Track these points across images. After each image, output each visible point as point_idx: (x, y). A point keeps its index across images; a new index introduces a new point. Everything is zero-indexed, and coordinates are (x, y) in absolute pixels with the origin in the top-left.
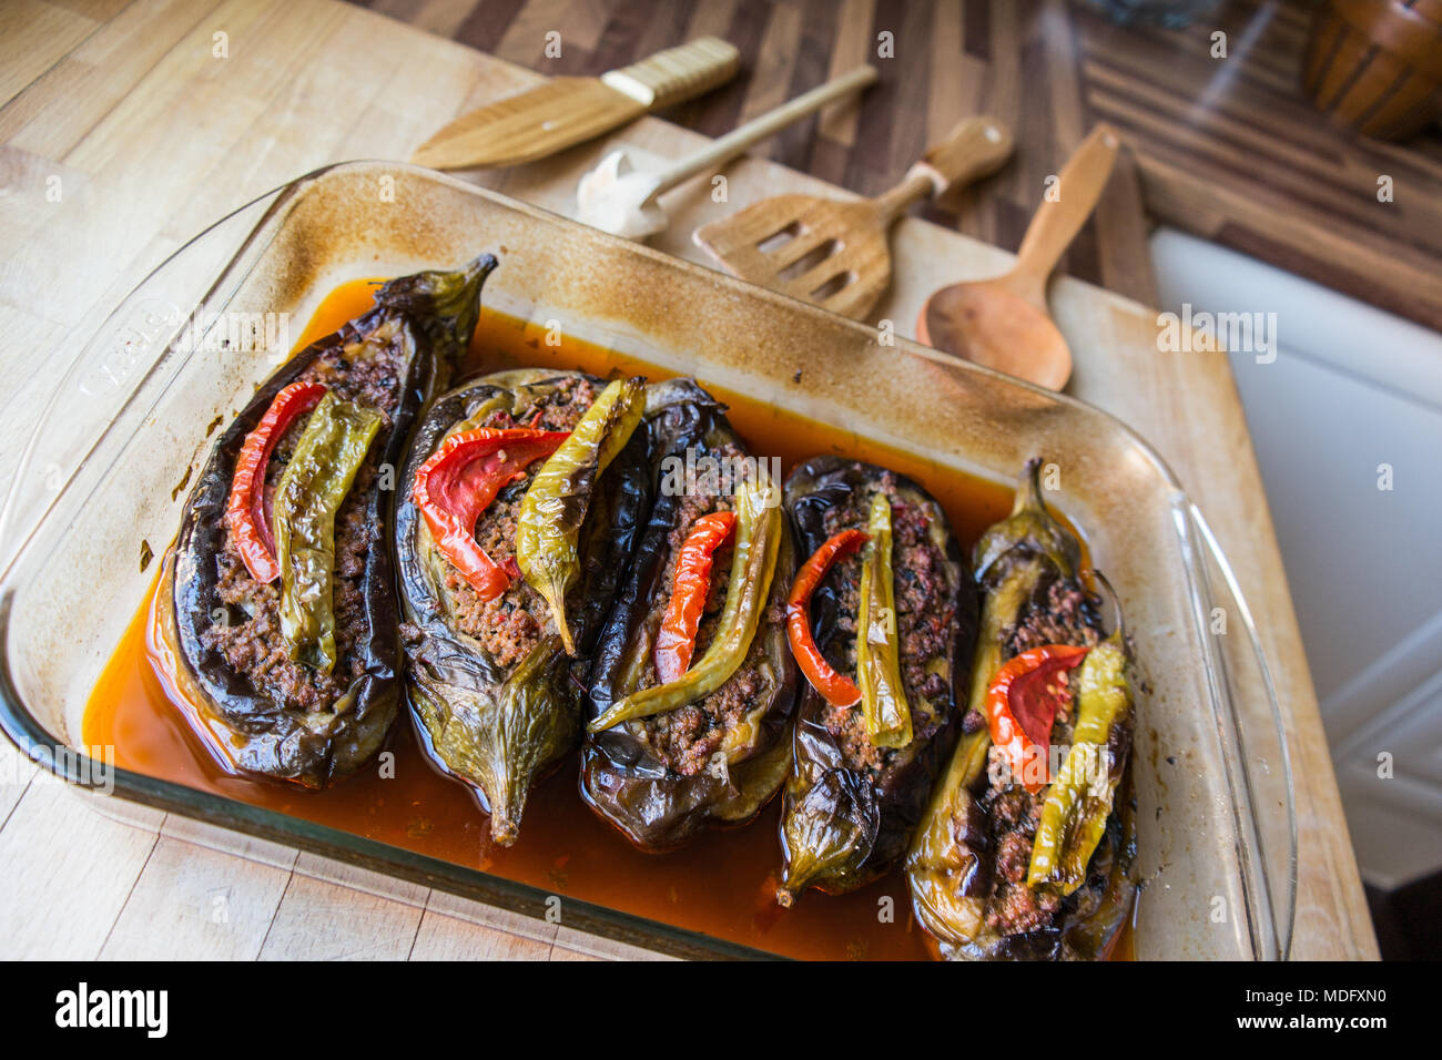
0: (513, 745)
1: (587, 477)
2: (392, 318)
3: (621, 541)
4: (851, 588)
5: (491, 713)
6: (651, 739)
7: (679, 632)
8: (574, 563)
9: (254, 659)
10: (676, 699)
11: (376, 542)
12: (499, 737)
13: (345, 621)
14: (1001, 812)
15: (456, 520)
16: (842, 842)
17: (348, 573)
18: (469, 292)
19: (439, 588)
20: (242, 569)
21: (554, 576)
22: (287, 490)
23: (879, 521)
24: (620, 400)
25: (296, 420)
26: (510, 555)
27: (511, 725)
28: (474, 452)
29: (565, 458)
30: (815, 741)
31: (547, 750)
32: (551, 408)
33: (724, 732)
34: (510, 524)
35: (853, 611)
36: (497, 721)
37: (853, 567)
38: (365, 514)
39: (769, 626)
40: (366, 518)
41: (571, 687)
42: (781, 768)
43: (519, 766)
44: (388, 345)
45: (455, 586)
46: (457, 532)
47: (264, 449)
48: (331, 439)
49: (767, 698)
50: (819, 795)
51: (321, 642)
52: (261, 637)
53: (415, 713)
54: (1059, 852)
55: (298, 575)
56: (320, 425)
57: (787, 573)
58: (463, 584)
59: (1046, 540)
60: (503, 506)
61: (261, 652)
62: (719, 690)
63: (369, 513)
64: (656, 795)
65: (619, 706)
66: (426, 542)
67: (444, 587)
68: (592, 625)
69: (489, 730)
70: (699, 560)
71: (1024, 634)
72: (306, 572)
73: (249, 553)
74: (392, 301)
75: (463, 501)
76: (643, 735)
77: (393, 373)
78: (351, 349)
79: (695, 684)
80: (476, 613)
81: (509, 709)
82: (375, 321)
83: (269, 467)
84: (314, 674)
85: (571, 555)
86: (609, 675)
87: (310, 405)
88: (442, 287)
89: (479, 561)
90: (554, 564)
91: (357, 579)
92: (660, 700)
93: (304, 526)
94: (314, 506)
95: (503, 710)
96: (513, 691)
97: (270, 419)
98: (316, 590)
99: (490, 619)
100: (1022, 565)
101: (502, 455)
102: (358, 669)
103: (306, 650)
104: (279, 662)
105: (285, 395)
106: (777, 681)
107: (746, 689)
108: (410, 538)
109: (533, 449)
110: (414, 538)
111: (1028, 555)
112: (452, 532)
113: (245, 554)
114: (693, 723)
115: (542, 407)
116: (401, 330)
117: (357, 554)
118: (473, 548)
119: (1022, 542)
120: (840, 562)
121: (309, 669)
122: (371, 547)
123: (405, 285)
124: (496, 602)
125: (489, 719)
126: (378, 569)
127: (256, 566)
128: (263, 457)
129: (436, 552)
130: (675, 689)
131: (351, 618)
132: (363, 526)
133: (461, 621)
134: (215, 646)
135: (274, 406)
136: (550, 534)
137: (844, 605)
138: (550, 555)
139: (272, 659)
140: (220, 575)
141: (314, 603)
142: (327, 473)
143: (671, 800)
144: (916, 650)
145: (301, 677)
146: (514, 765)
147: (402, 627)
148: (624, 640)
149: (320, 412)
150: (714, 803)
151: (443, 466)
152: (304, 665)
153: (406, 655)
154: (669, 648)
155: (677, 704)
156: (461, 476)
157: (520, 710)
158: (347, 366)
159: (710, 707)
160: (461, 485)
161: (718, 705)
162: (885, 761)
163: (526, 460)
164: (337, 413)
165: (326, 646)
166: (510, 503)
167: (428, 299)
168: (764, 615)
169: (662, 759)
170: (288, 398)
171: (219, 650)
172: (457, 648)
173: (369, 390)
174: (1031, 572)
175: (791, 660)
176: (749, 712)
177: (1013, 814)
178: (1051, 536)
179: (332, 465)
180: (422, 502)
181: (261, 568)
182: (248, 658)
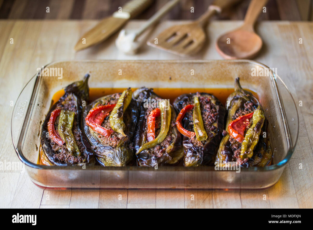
0: (120, 158)
1: (122, 108)
2: (70, 94)
3: (135, 121)
4: (191, 116)
5: (114, 153)
6: (150, 152)
7: (151, 132)
8: (123, 124)
9: (64, 158)
10: (153, 144)
11: (81, 134)
12: (117, 157)
13: (80, 148)
14: (233, 147)
15: (96, 124)
16: (195, 159)
17: (78, 140)
18: (85, 83)
19: (97, 139)
20: (56, 144)
21: (120, 127)
22: (60, 128)
23: (196, 101)
24: (126, 93)
25: (57, 118)
26: (110, 128)
27: (119, 154)
28: (96, 112)
29: (117, 107)
30: (187, 145)
31: (128, 158)
32: (111, 101)
33: (166, 148)
34: (108, 123)
35: (192, 121)
36: (116, 154)
37: (191, 112)
38: (77, 130)
39: (172, 128)
40: (78, 131)
41: (130, 148)
42: (182, 154)
43: (123, 161)
44: (70, 100)
45: (100, 137)
46: (97, 126)
47: (53, 123)
48: (66, 118)
49: (174, 140)
50: (189, 153)
51: (76, 150)
52: (64, 154)
53: (99, 162)
54: (246, 149)
55: (68, 140)
56: (62, 116)
57: (175, 117)
58: (102, 136)
59: (241, 94)
60: (106, 121)
61: (65, 156)
62: (163, 141)
63: (78, 130)
64: (153, 161)
65: (141, 147)
66: (92, 131)
67: (98, 138)
68: (132, 136)
69: (115, 156)
70: (152, 118)
71: (237, 115)
72: (69, 140)
73: (57, 141)
74: (69, 90)
75: (97, 121)
76: (148, 152)
77: (74, 104)
78: (63, 103)
79: (157, 141)
80: (106, 140)
81: (117, 151)
82: (66, 96)
83: (55, 127)
84: (77, 157)
85: (122, 122)
86: (138, 144)
87: (59, 114)
88: (78, 84)
89: (104, 130)
90: (119, 125)
91: (80, 140)
92: (150, 145)
93: (66, 133)
94: (66, 129)
95: (116, 152)
96: (117, 148)
97: (52, 118)
98: (72, 142)
99: (109, 140)
100: (236, 102)
101: (103, 111)
102: (85, 155)
103: (74, 153)
104: (69, 156)
105: (53, 113)
106: (176, 137)
107: (169, 139)
108: (88, 132)
109: (109, 109)
110: (89, 132)
111: (237, 99)
112: (96, 127)
113: (56, 141)
114: (158, 148)
115: (109, 101)
116: (72, 96)
117: (78, 136)
118: (102, 128)
119: (235, 96)
120: (188, 112)
121: (76, 156)
122: (81, 135)
123: (70, 86)
124: (110, 137)
125: (114, 154)
126: (83, 138)
127: (59, 142)
128: (53, 125)
129: (94, 132)
130: (152, 143)
131: (81, 147)
132: (78, 132)
133: (104, 143)
134: (56, 158)
135: (51, 115)
136: (116, 120)
137: (190, 120)
138: (118, 123)
139: (68, 156)
140: (52, 147)
141: (73, 144)
142: (67, 124)
143: (156, 161)
144: (208, 123)
145: (75, 158)
146: (122, 161)
147: (92, 147)
148: (139, 137)
149: (61, 114)
150: (166, 160)
151: (91, 116)
152: (74, 156)
153: (94, 152)
154: (150, 136)
155: (154, 146)
156: (95, 117)
157: (119, 151)
158: (63, 106)
159: (162, 145)
160: (96, 119)
161: (164, 144)
162: (204, 144)
163: (109, 111)
164: (65, 113)
165: (78, 151)
166: (107, 120)
167: (76, 88)
168: (170, 126)
169: (153, 155)
170: (54, 113)
171: (57, 158)
172: (104, 147)
173: (70, 109)
174: (238, 102)
175: (178, 132)
176: (171, 143)
177: (236, 147)
178: (242, 93)
179: (67, 122)
180: (88, 123)
181: (60, 143)
182: (63, 158)
